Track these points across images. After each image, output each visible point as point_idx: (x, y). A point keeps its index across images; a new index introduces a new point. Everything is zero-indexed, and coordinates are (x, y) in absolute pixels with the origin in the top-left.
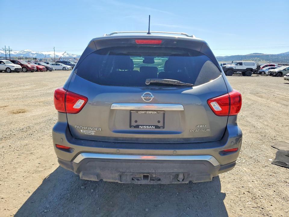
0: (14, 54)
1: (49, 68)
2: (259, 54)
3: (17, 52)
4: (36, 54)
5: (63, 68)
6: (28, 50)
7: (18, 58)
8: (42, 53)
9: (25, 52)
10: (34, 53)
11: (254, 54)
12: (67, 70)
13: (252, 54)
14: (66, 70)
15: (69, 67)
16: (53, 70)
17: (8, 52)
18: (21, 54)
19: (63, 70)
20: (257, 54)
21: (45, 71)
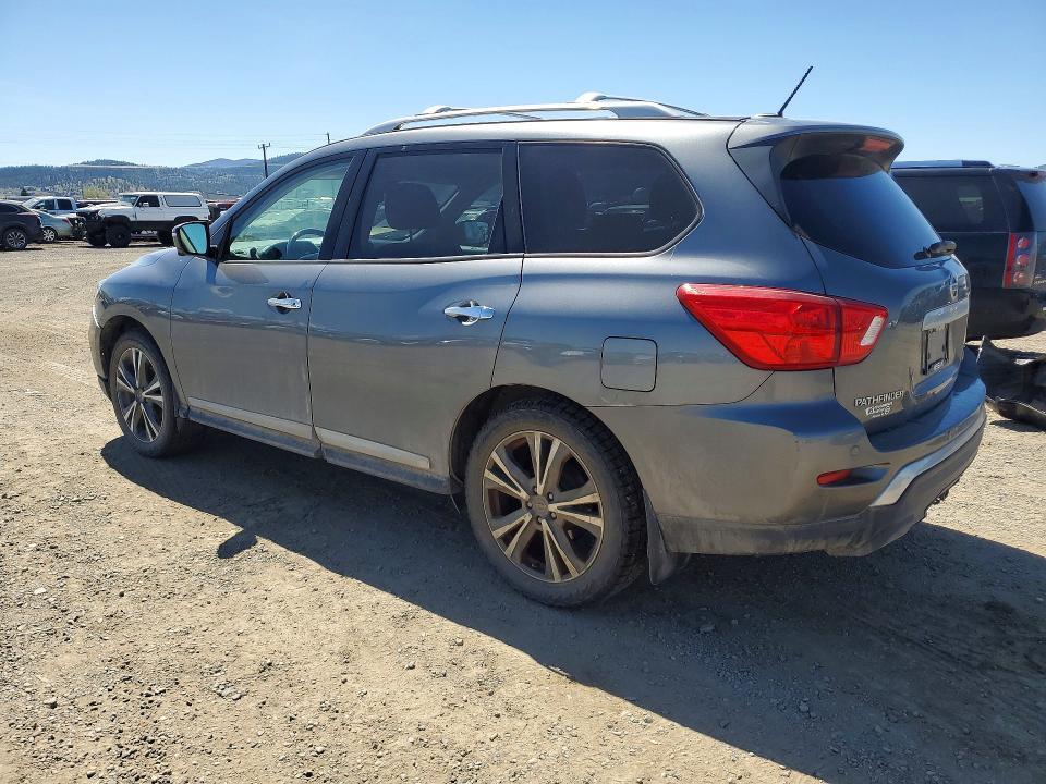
2: (117, 163)
11: (98, 162)
13: (93, 163)
20: (111, 162)
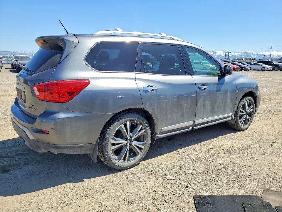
0: (236, 55)
1: (244, 68)
3: (240, 53)
4: (256, 54)
5: (262, 68)
6: (249, 51)
7: (239, 59)
8: (263, 53)
9: (246, 53)
10: (255, 53)
12: (267, 70)
14: (265, 70)
15: (269, 67)
16: (248, 70)
17: (227, 54)
18: (243, 55)
19: (262, 70)
21: (239, 71)
